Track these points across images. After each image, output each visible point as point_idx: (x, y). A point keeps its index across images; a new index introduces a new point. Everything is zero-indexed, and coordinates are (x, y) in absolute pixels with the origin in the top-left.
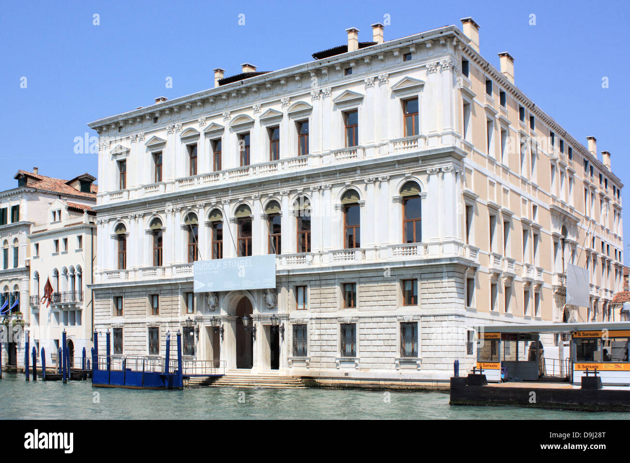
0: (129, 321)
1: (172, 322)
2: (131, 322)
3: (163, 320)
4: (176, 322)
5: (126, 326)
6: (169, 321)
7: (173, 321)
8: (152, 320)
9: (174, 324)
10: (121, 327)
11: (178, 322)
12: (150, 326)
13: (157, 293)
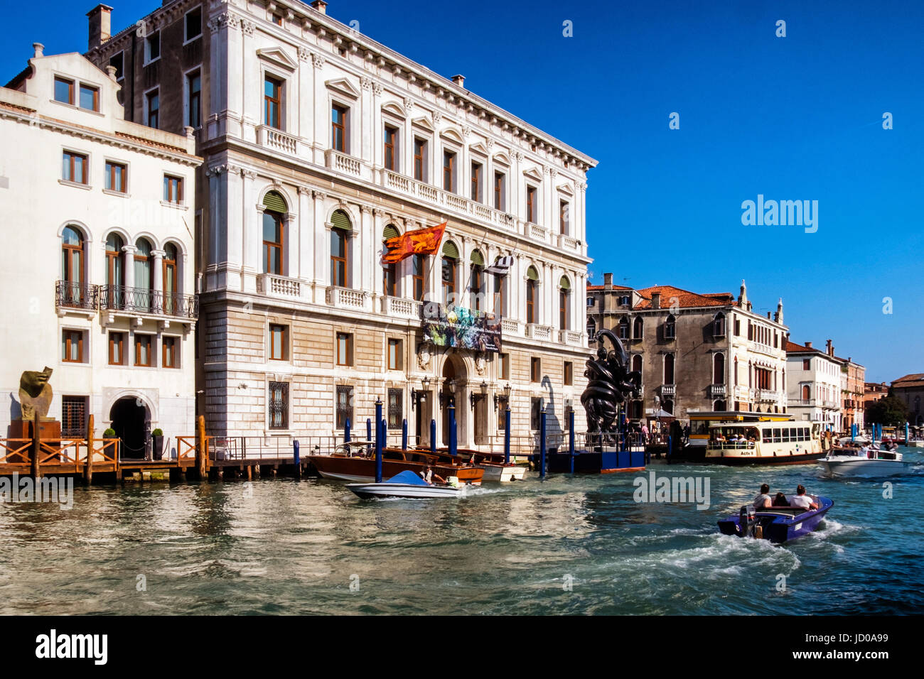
0: (304, 371)
1: (374, 380)
2: (307, 373)
3: (361, 375)
4: (380, 381)
5: (295, 379)
6: (371, 378)
7: (377, 378)
8: (344, 374)
9: (377, 384)
10: (287, 381)
11: (383, 381)
12: (340, 384)
13: (351, 332)
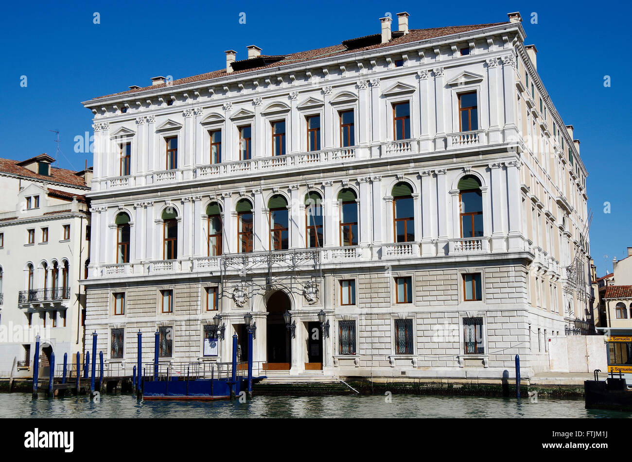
0: (134, 320)
1: (189, 320)
3: (178, 318)
4: (195, 320)
5: (129, 326)
6: (186, 319)
7: (191, 318)
8: (164, 318)
9: (192, 323)
10: (123, 327)
11: (198, 320)
12: (161, 326)
13: (170, 289)
